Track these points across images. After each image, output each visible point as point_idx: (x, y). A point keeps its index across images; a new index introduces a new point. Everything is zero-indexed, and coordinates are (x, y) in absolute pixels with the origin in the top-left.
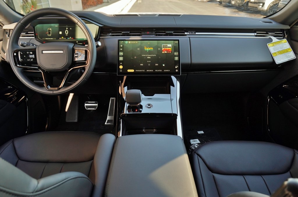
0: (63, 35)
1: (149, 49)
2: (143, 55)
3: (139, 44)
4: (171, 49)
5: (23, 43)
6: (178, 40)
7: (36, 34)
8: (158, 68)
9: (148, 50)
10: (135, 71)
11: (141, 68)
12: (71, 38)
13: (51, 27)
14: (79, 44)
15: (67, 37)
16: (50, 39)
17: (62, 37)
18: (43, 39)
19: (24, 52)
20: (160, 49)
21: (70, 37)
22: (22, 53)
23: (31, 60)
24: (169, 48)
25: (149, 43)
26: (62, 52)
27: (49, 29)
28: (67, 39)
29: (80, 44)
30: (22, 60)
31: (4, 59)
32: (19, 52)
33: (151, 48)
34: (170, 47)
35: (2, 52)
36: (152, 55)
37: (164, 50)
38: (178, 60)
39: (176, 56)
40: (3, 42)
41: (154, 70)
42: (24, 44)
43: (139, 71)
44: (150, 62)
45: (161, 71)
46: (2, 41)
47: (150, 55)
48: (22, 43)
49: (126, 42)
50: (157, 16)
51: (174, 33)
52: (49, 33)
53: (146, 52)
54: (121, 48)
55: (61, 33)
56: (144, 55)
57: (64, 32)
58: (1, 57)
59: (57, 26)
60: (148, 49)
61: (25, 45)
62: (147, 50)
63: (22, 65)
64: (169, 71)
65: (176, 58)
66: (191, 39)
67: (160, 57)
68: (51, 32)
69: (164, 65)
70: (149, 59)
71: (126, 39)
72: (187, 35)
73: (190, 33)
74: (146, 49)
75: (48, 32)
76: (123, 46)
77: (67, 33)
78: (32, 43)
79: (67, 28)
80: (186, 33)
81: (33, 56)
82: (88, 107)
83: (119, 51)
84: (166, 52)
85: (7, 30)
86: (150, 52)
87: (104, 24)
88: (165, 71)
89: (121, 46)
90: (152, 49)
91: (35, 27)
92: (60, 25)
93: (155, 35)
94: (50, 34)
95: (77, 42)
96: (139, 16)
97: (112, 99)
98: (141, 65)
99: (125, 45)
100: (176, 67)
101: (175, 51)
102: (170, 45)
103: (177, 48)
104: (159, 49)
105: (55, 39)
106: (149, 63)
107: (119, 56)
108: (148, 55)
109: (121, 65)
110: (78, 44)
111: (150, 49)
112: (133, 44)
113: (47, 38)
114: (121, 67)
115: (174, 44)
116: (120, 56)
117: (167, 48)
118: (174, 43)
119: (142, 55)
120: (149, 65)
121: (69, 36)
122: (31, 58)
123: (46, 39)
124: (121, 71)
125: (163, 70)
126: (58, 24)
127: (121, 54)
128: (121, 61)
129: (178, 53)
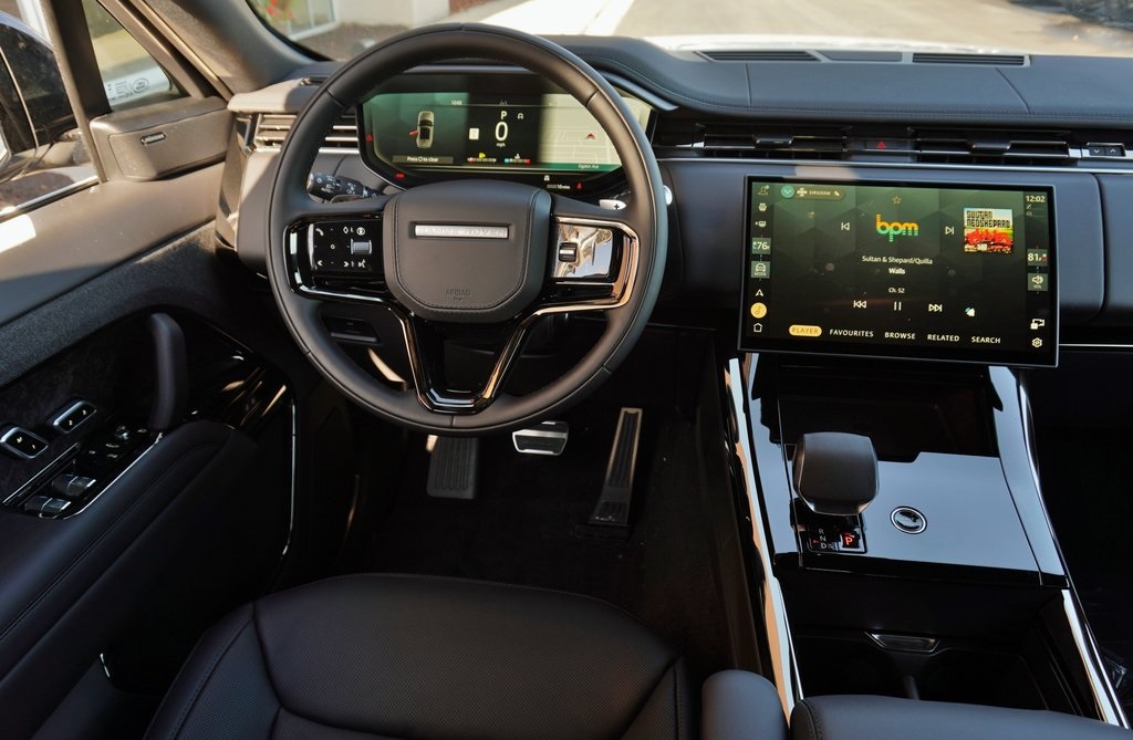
0: (486, 143)
1: (896, 228)
2: (868, 256)
3: (851, 204)
4: (1010, 231)
5: (319, 180)
6: (1049, 191)
7: (368, 138)
8: (938, 323)
9: (892, 232)
10: (825, 331)
11: (857, 320)
12: (521, 161)
13: (432, 107)
14: (554, 186)
15: (500, 155)
16: (425, 160)
17: (482, 155)
18: (397, 159)
19: (331, 225)
20: (952, 230)
21: (518, 157)
22: (322, 234)
23: (360, 264)
24: (1001, 230)
25: (897, 200)
26: (501, 233)
27: (424, 115)
28: (500, 162)
29: (560, 187)
30: (320, 263)
31: (228, 245)
32: (311, 227)
33: (910, 226)
34: (1004, 223)
35: (219, 213)
36: (911, 261)
37: (973, 235)
38: (1046, 290)
39: (1033, 269)
40: (226, 169)
41: (921, 335)
42: (324, 185)
43: (846, 333)
44: (902, 291)
45: (957, 338)
46: (221, 166)
47: (906, 261)
48: (315, 181)
49: (787, 191)
50: (908, 61)
51: (1014, 148)
52: (425, 135)
53: (882, 245)
54: (762, 216)
55: (474, 134)
56: (871, 259)
57: (487, 134)
58: (217, 234)
59: (460, 103)
60: (889, 229)
61: (327, 189)
62: (888, 235)
63: (317, 289)
64: (998, 341)
65: (1038, 281)
66: (1105, 182)
67: (952, 272)
68: (431, 129)
69: (971, 312)
70: (897, 280)
71: (785, 177)
72: (1079, 163)
73: (1098, 154)
74: (883, 228)
75: (419, 128)
76: (770, 209)
77: (501, 135)
78: (354, 182)
79: (504, 114)
80: (1074, 153)
81: (367, 246)
82: (526, 442)
83: (750, 233)
84: (983, 247)
85: (243, 114)
86: (903, 246)
87: (680, 101)
88: (975, 340)
89: (763, 208)
90: (911, 228)
91: (365, 106)
92: (471, 100)
93: (912, 155)
94: (428, 138)
95: (547, 178)
96: (824, 60)
97: (626, 413)
98: (855, 304)
99: (777, 204)
100: (1034, 326)
101: (1031, 244)
102: (1005, 215)
103: (1040, 230)
104: (949, 230)
105: (450, 160)
106: (897, 297)
107: (750, 257)
108: (892, 260)
109: (759, 300)
110: (549, 186)
111: (902, 229)
112: (817, 199)
113: (412, 155)
114: (759, 310)
115: (1026, 211)
116: (757, 258)
117: (991, 230)
118: (1026, 203)
119: (865, 259)
120: (897, 306)
121: (509, 150)
122: (358, 257)
123: (409, 158)
124: (758, 329)
125: (965, 338)
126: (464, 95)
127: (761, 245)
128: (761, 283)
129: (1045, 255)
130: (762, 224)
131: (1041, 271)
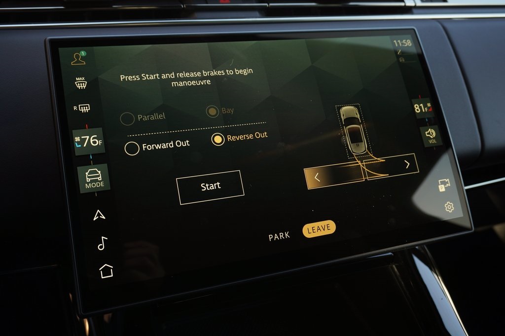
39: (423, 123)
54: (82, 96)
65: (431, 135)
72: (414, 11)
83: (67, 124)
93: (259, 9)
99: (103, 77)
100: (442, 188)
116: (85, 161)
127: (88, 140)
128: (98, 198)
129: (429, 105)
130: (85, 109)
131: (430, 124)
